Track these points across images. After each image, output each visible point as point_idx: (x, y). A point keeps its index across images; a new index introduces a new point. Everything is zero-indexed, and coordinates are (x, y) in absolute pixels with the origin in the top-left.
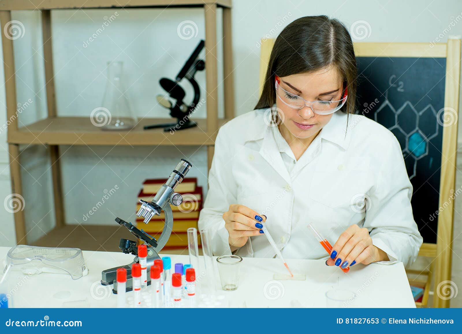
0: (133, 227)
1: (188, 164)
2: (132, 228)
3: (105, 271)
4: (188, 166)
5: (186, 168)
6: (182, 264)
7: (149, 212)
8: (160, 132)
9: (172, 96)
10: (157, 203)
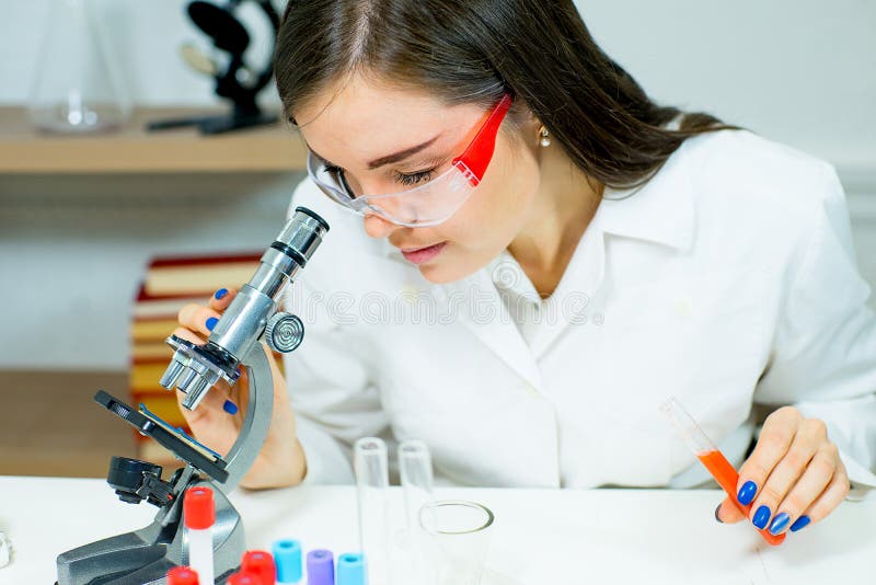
0: (149, 423)
1: (316, 223)
2: (145, 428)
3: (66, 555)
4: (318, 229)
5: (314, 237)
6: (331, 554)
7: (198, 376)
8: (189, 138)
9: (220, 44)
10: (223, 343)
